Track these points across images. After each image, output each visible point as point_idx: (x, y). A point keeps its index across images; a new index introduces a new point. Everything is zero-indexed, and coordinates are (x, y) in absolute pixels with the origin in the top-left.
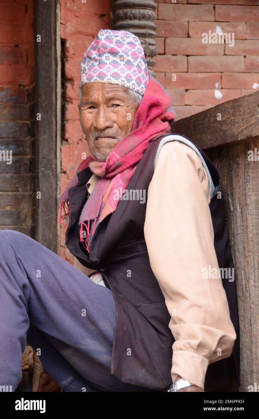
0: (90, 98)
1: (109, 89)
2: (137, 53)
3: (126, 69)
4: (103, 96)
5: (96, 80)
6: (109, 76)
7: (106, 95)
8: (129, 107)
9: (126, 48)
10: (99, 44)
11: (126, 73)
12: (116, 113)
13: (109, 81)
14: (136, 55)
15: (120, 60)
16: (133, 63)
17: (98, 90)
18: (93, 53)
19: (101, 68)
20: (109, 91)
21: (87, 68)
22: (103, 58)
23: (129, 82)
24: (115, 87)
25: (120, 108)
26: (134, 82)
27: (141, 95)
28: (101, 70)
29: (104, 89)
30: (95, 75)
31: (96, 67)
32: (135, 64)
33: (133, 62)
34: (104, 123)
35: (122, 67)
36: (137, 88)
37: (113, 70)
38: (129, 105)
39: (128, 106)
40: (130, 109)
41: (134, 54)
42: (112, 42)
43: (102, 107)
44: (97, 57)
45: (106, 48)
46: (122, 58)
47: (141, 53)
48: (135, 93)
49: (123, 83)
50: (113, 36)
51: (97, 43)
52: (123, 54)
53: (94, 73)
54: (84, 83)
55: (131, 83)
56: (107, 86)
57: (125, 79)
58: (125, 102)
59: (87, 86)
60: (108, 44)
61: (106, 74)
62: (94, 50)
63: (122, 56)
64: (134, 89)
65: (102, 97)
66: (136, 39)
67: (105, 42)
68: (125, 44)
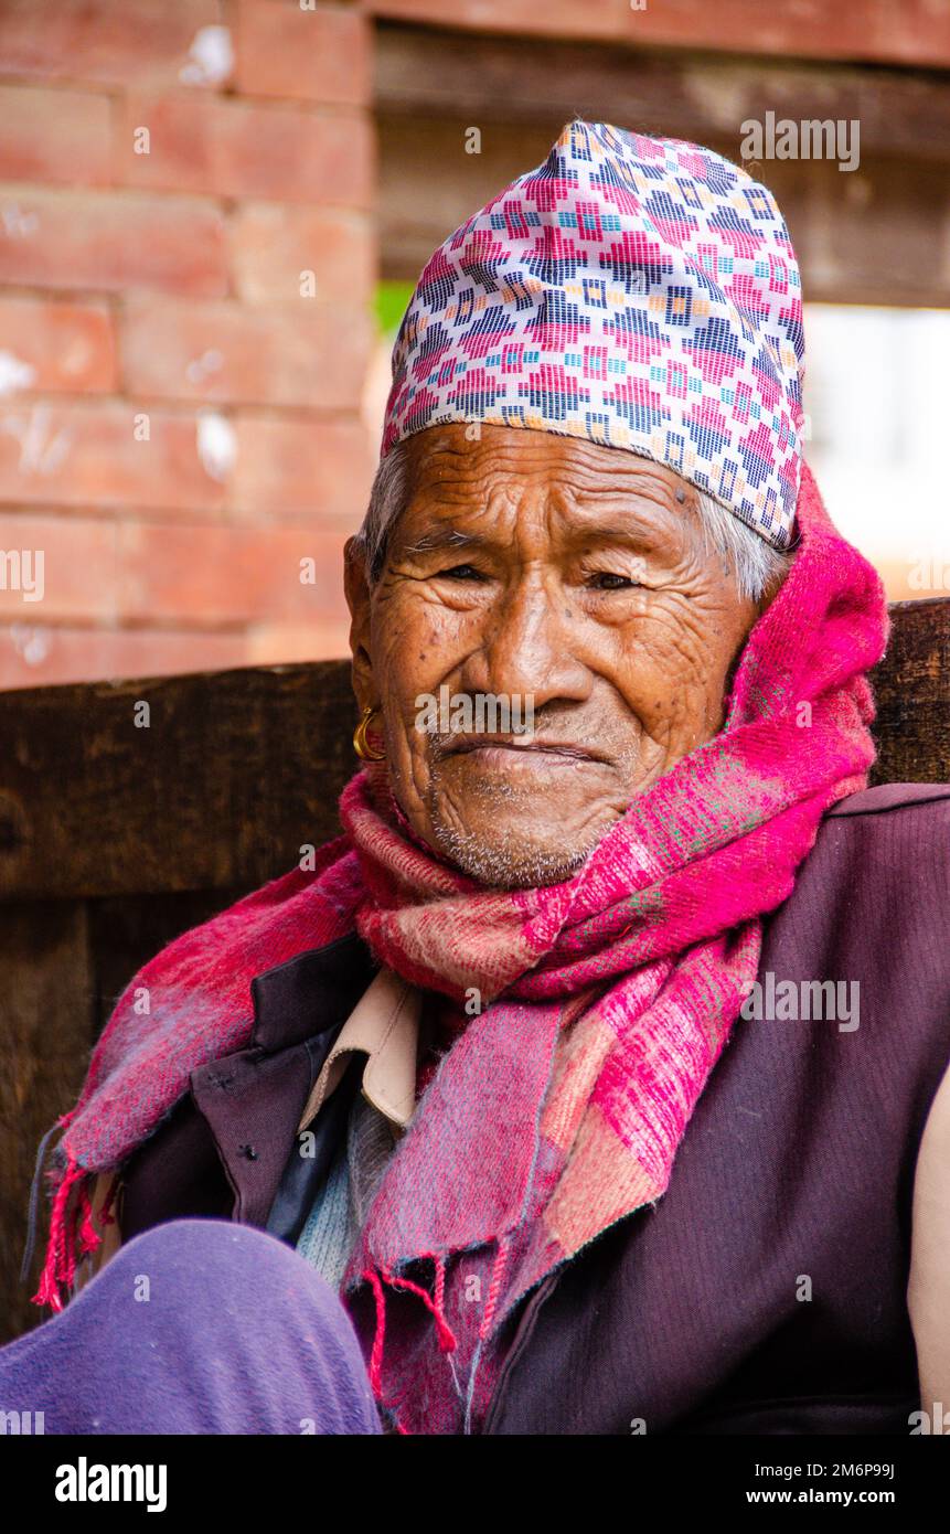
0: (469, 513)
1: (593, 473)
2: (762, 284)
3: (695, 373)
4: (555, 516)
5: (519, 410)
6: (596, 398)
7: (572, 506)
8: (697, 599)
9: (705, 250)
10: (559, 202)
11: (694, 398)
12: (613, 624)
13: (598, 431)
14: (757, 294)
15: (668, 313)
16: (743, 344)
17: (522, 473)
18: (505, 249)
19: (548, 344)
20: (591, 484)
21: (455, 332)
22: (571, 290)
23: (705, 451)
24: (627, 467)
25: (643, 599)
26: (732, 453)
27: (759, 534)
28: (553, 358)
29: (562, 475)
30: (512, 381)
31: (520, 336)
32: (751, 350)
33: (739, 333)
34: (540, 674)
35: (674, 352)
36: (745, 493)
37: (625, 368)
38: (699, 589)
39: (688, 595)
40: (700, 612)
41: (744, 287)
42: (630, 205)
43: (534, 580)
44: (531, 280)
45: (595, 235)
46: (679, 307)
47: (783, 288)
48: (729, 518)
49: (675, 449)
50: (636, 165)
51: (545, 195)
52: (691, 281)
53: (506, 369)
54: (432, 422)
55: (718, 459)
56: (587, 460)
57: (685, 432)
58: (678, 568)
59: (454, 442)
60: (609, 209)
61: (582, 383)
62: (519, 232)
63: (685, 292)
64: (728, 495)
65: (548, 519)
66: (759, 204)
67: (597, 196)
68: (702, 224)
